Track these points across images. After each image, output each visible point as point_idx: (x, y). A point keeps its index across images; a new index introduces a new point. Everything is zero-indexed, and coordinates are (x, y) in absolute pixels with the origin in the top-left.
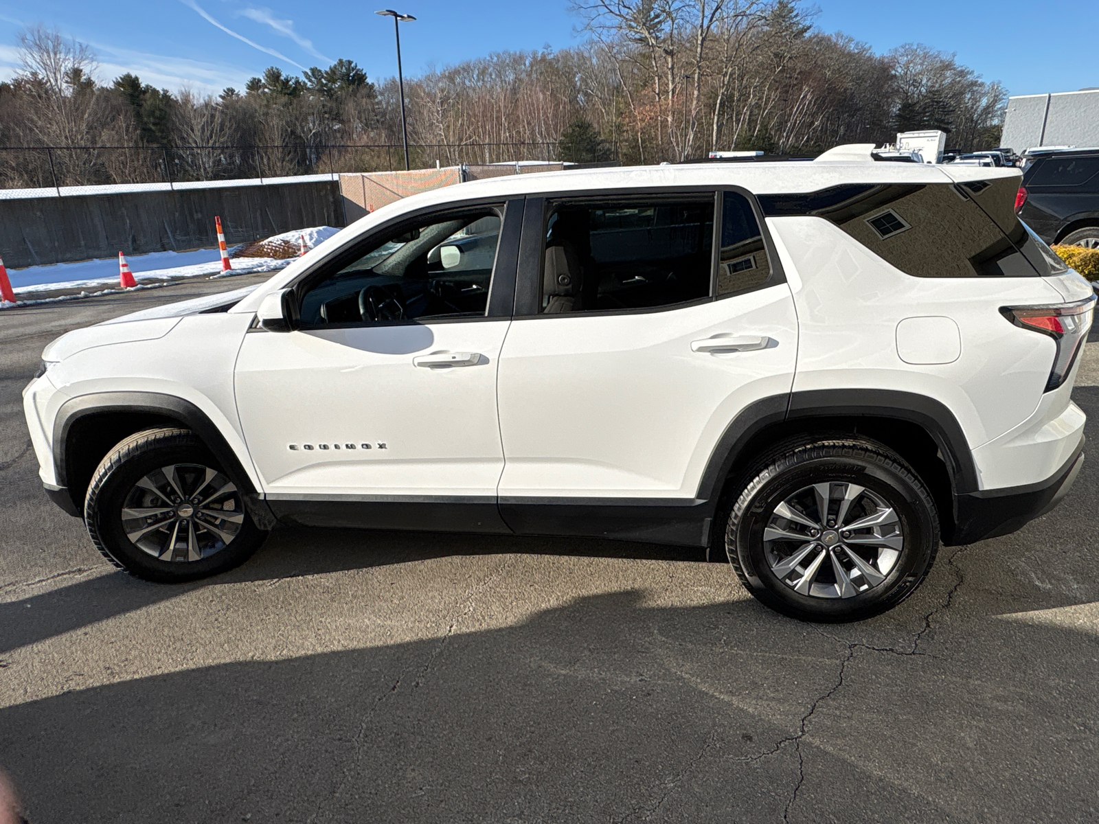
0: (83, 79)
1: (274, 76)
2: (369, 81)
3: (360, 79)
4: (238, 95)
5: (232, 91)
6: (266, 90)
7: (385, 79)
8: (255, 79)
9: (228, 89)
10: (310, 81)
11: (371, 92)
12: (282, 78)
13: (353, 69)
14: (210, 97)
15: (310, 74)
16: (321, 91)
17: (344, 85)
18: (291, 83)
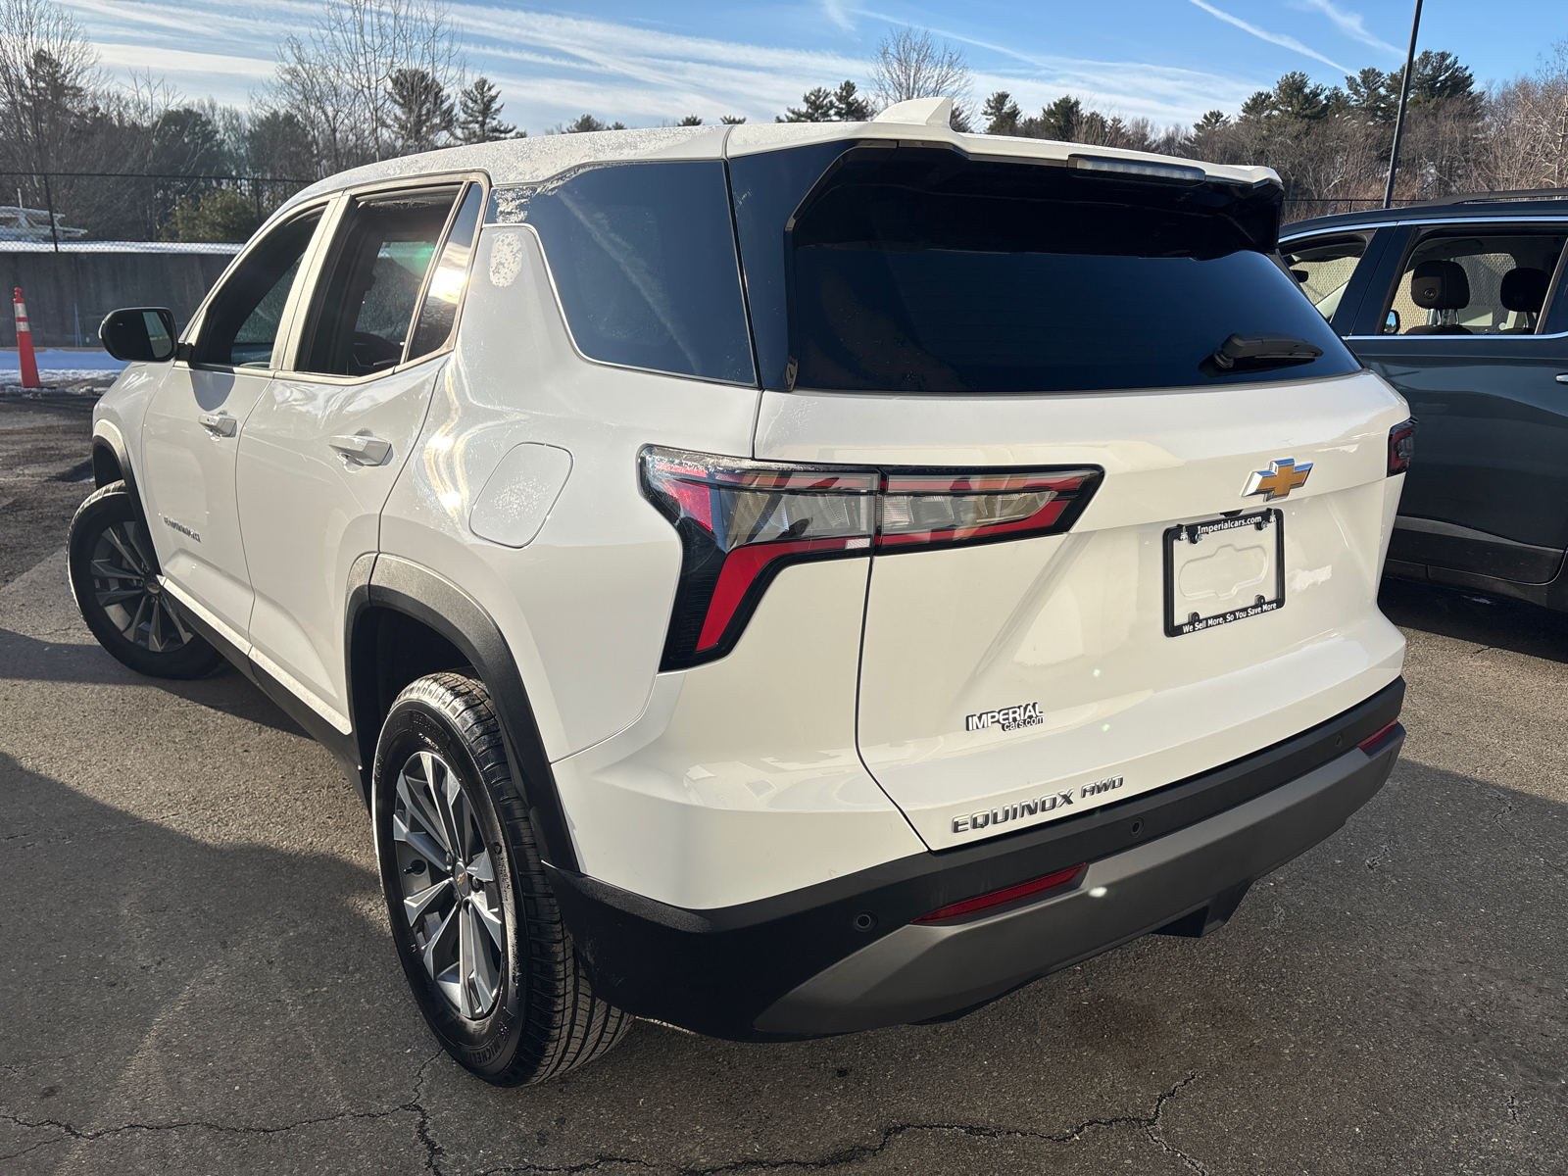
0: (1006, 108)
1: (1293, 88)
2: (1476, 88)
3: (1459, 83)
4: (1225, 123)
5: (1217, 116)
6: (1276, 113)
7: (1506, 84)
8: (1260, 94)
9: (1212, 114)
10: (1356, 92)
11: (1473, 108)
12: (1307, 91)
13: (1448, 68)
14: (1177, 127)
15: (1359, 80)
16: (1372, 110)
17: (1421, 99)
18: (1322, 97)
